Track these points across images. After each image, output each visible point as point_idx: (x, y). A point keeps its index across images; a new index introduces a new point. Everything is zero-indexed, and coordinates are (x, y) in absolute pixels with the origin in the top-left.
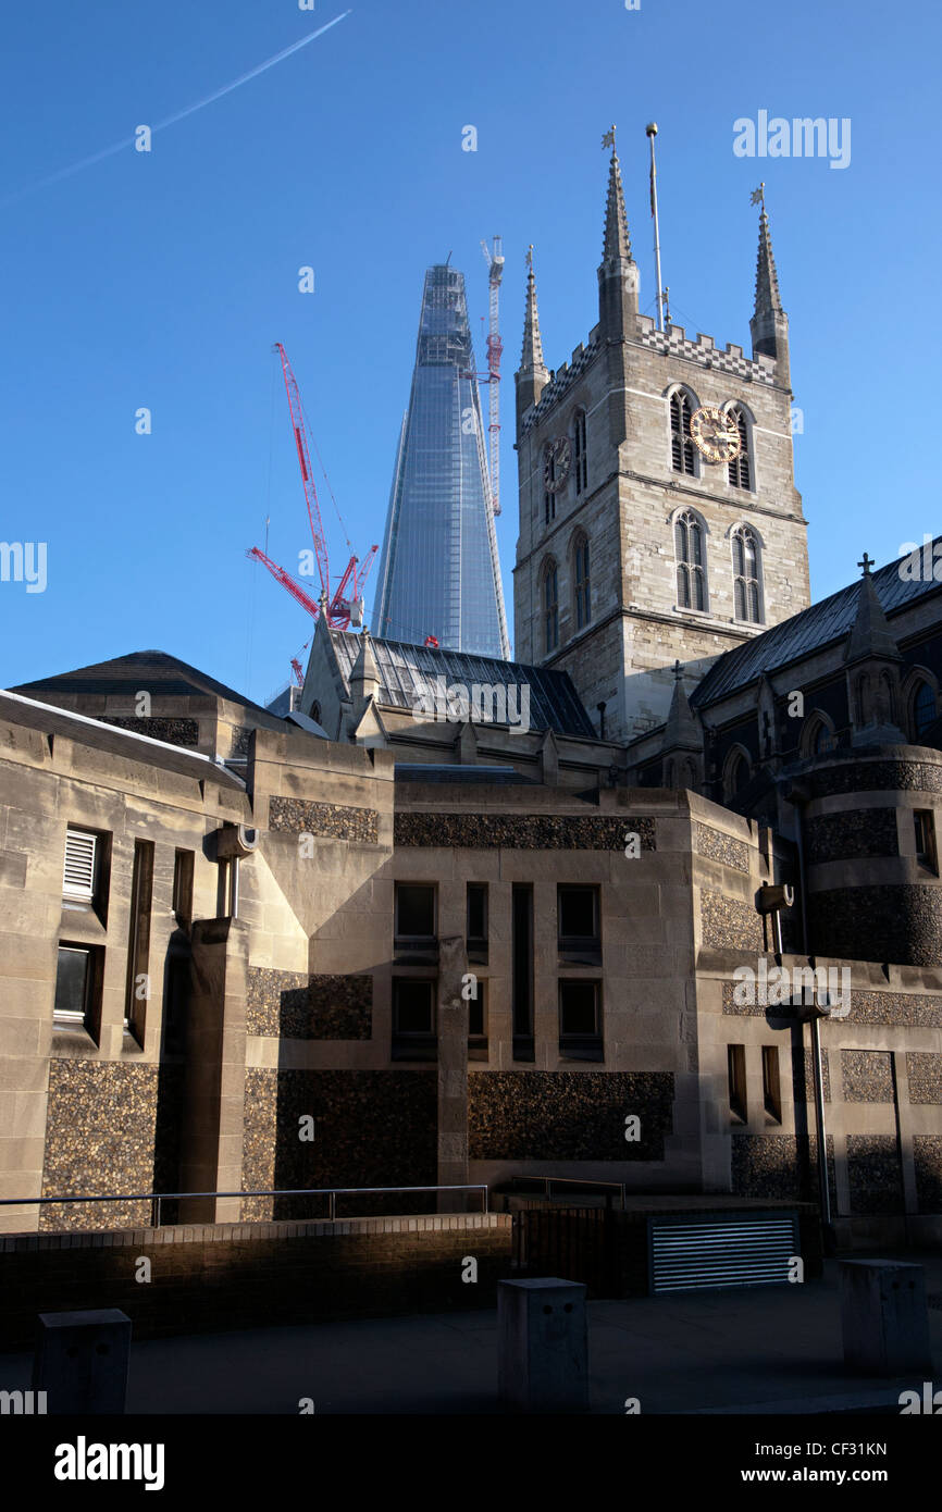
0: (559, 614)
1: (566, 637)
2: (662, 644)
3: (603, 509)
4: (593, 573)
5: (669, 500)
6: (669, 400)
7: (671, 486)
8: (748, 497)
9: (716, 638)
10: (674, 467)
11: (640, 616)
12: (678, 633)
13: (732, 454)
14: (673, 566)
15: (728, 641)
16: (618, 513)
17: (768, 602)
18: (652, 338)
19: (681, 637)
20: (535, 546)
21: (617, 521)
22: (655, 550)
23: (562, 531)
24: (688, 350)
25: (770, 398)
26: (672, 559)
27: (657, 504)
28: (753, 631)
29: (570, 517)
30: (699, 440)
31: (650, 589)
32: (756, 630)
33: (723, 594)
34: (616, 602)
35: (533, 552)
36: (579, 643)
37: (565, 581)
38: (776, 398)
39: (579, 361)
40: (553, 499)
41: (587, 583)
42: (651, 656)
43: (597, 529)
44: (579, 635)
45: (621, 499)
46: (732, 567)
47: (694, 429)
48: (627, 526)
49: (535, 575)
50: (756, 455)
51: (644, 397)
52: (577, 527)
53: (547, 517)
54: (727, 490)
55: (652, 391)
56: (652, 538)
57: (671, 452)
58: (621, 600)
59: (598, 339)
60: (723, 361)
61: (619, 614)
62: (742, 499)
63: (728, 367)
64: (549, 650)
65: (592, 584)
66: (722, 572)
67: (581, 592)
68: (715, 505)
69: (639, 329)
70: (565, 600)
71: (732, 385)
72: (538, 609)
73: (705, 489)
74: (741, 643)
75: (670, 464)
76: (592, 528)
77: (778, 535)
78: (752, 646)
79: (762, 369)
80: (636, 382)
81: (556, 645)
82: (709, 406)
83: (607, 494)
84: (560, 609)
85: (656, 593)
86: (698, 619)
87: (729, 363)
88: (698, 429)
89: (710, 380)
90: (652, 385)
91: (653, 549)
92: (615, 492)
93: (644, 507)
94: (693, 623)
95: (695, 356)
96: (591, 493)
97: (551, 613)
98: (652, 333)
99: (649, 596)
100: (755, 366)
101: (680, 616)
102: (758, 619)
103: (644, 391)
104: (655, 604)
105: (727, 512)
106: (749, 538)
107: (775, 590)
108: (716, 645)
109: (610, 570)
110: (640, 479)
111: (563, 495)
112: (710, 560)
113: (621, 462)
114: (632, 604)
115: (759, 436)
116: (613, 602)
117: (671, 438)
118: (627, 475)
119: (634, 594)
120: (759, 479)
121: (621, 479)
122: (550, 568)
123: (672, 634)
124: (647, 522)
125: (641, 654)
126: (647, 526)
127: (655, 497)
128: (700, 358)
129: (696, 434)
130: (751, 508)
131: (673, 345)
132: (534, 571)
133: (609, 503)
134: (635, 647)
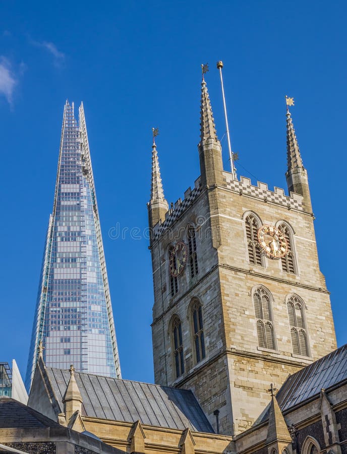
0: (184, 353)
1: (189, 369)
2: (252, 371)
3: (210, 287)
4: (206, 327)
5: (249, 281)
6: (245, 220)
7: (249, 272)
8: (294, 278)
9: (283, 366)
10: (250, 261)
11: (237, 354)
12: (260, 364)
13: (282, 252)
14: (254, 321)
15: (290, 368)
16: (220, 290)
17: (311, 343)
18: (232, 185)
19: (262, 366)
20: (166, 309)
21: (219, 294)
22: (243, 312)
23: (183, 301)
24: (253, 191)
25: (301, 218)
26: (253, 318)
27: (242, 283)
28: (305, 361)
29: (188, 292)
30: (264, 244)
31: (242, 337)
32: (307, 361)
33: (285, 338)
34: (222, 345)
35: (164, 314)
36: (199, 372)
37: (187, 332)
38: (305, 218)
39: (188, 198)
40: (176, 281)
41: (202, 333)
42: (246, 379)
43: (206, 300)
44: (198, 366)
45: (221, 281)
46: (288, 321)
48: (225, 298)
49: (166, 328)
50: (297, 253)
51: (230, 219)
52: (193, 298)
53: (173, 291)
54: (282, 275)
55: (234, 216)
56: (241, 305)
57: (248, 252)
58: (225, 344)
59: (200, 185)
60: (274, 198)
61: (224, 353)
62: (291, 279)
63: (276, 201)
64: (178, 376)
65: (205, 334)
66: (283, 324)
67: (199, 341)
68: (276, 283)
69: (224, 180)
70: (188, 344)
71: (279, 211)
72: (170, 349)
73: (269, 274)
74: (299, 369)
75: (248, 259)
76: (203, 298)
77: (313, 301)
78: (306, 372)
79: (295, 201)
80: (225, 210)
81: (183, 372)
82: (269, 224)
83: (212, 278)
84: (185, 349)
85: (245, 339)
86: (271, 355)
87: (277, 198)
88: (262, 238)
89: (268, 209)
90: (234, 213)
91: (242, 311)
92: (217, 277)
93: (234, 286)
94: (269, 357)
95: (257, 195)
96: (201, 277)
97: (178, 353)
98: (232, 182)
99: (241, 341)
100: (292, 200)
101: (261, 353)
102: (307, 354)
103: (230, 216)
104: (245, 346)
105: (283, 288)
106: (296, 303)
107: (315, 335)
108: (283, 371)
109: (216, 325)
110: (232, 269)
111: (182, 278)
112: (275, 317)
113: (219, 258)
114: (232, 346)
115: (297, 241)
116: (220, 345)
117: (247, 243)
118: (223, 266)
119: (232, 340)
120: (299, 267)
121: (220, 269)
122: (176, 323)
123: (257, 364)
124: (237, 295)
125: (240, 378)
126: (237, 298)
127: (241, 279)
128: (260, 196)
129: (262, 241)
130: (296, 285)
131: (244, 189)
132: (165, 325)
133: (214, 283)
134: (235, 374)
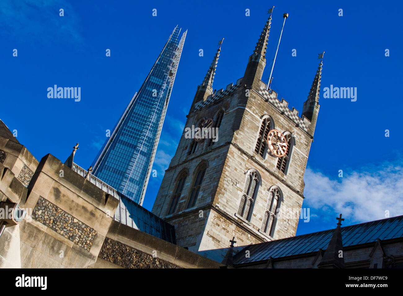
0: (181, 198)
1: (179, 211)
2: (224, 229)
3: (219, 156)
4: (204, 184)
5: (249, 163)
6: (262, 120)
7: (251, 158)
8: (283, 176)
9: (249, 236)
10: (255, 150)
11: (219, 211)
12: (233, 227)
13: (281, 154)
14: (241, 194)
15: (254, 239)
16: (225, 160)
17: (277, 228)
18: (263, 92)
19: (234, 229)
20: (180, 163)
21: (223, 164)
22: (236, 184)
23: (195, 160)
24: (277, 103)
25: (304, 137)
26: (241, 191)
27: (243, 163)
28: (267, 239)
29: (201, 155)
30: (270, 142)
31: (227, 201)
33: (259, 216)
34: (210, 201)
35: (178, 165)
36: (185, 215)
37: (189, 183)
38: (306, 138)
39: (229, 89)
40: (196, 145)
41: (200, 187)
42: (217, 233)
43: (213, 164)
44: (187, 211)
45: (228, 154)
46: (266, 205)
47: (269, 137)
48: (227, 168)
49: (175, 176)
50: (291, 159)
51: (252, 115)
52: (203, 160)
53: (191, 151)
54: (274, 169)
55: (256, 114)
56: (236, 178)
57: (255, 146)
58: (212, 201)
59: (240, 83)
60: (290, 114)
61: (209, 207)
62: (280, 176)
63: (290, 117)
64: (169, 214)
65: (201, 189)
66: (261, 205)
67: (194, 193)
68: (268, 174)
69: (259, 86)
70: (185, 193)
71: (290, 125)
72: (171, 192)
73: (266, 165)
74: (260, 242)
75: (254, 148)
76: (210, 163)
77: (290, 198)
78: (264, 246)
79: (304, 123)
80: (251, 107)
81: (174, 212)
82: (278, 130)
83: (223, 150)
84: (182, 196)
85: (229, 203)
86: (244, 224)
87: (292, 115)
88: (271, 138)
89: (282, 119)
90: (257, 112)
91: (235, 183)
92: (226, 151)
93: (237, 162)
94: (242, 224)
95: (278, 106)
96: (215, 147)
97: (176, 196)
98: (264, 90)
99: (226, 204)
100: (302, 121)
101: (237, 219)
102: (271, 234)
103: (253, 112)
104: (227, 209)
105: (272, 179)
106: (278, 195)
107: (282, 223)
108: (248, 239)
109: (212, 185)
110: (240, 149)
111: (202, 144)
112: (258, 198)
113: (233, 139)
114: (217, 205)
115: (295, 151)
116: (208, 201)
117: (258, 137)
118: (234, 145)
119: (220, 200)
120: (290, 170)
121: (231, 146)
122: (183, 175)
123: (230, 226)
124: (236, 169)
125: (214, 230)
126: (235, 171)
127: (243, 160)
128: (280, 108)
129: (269, 139)
130: (282, 181)
131: (271, 98)
132: (175, 174)
133: (222, 155)
134: (211, 226)
